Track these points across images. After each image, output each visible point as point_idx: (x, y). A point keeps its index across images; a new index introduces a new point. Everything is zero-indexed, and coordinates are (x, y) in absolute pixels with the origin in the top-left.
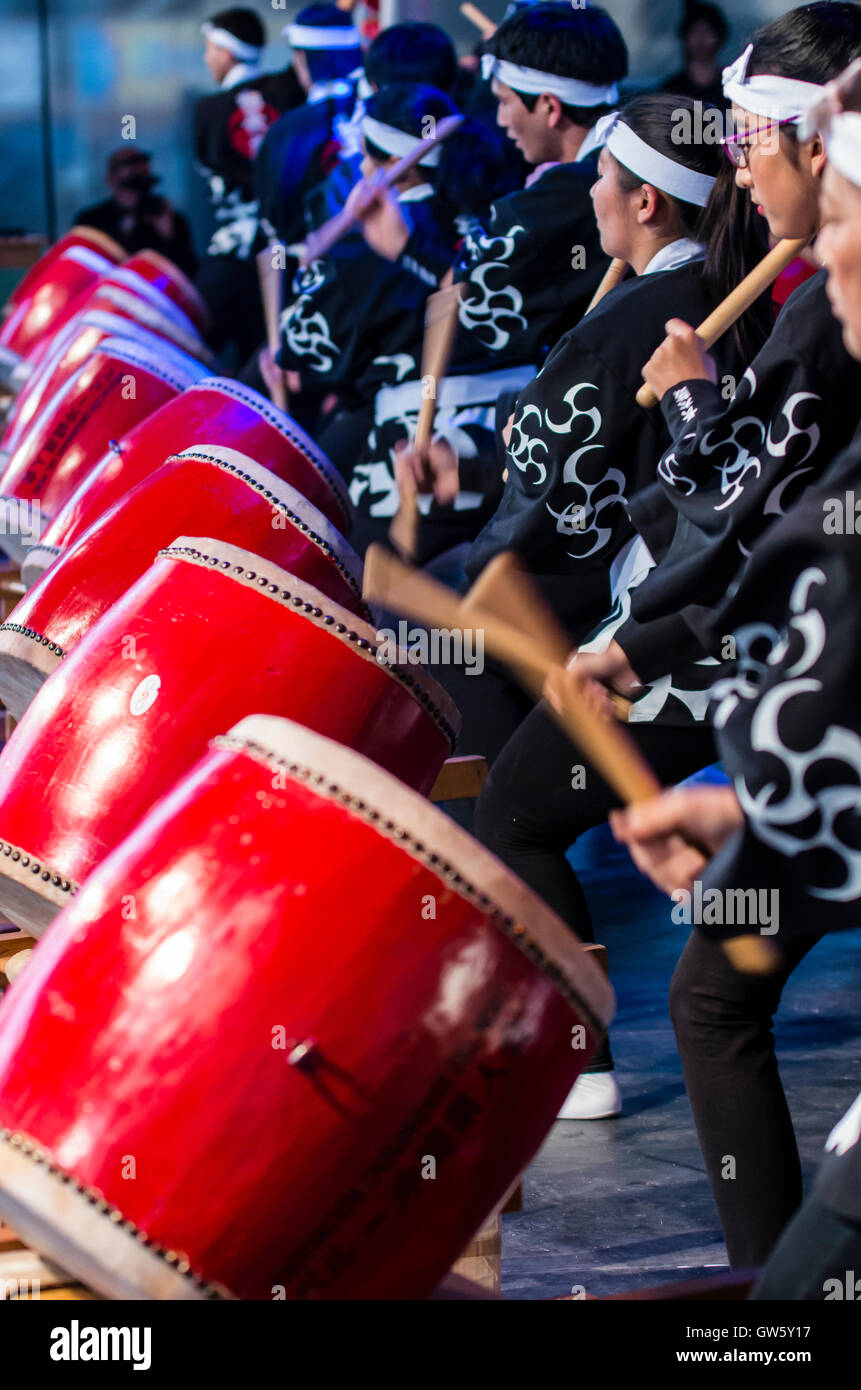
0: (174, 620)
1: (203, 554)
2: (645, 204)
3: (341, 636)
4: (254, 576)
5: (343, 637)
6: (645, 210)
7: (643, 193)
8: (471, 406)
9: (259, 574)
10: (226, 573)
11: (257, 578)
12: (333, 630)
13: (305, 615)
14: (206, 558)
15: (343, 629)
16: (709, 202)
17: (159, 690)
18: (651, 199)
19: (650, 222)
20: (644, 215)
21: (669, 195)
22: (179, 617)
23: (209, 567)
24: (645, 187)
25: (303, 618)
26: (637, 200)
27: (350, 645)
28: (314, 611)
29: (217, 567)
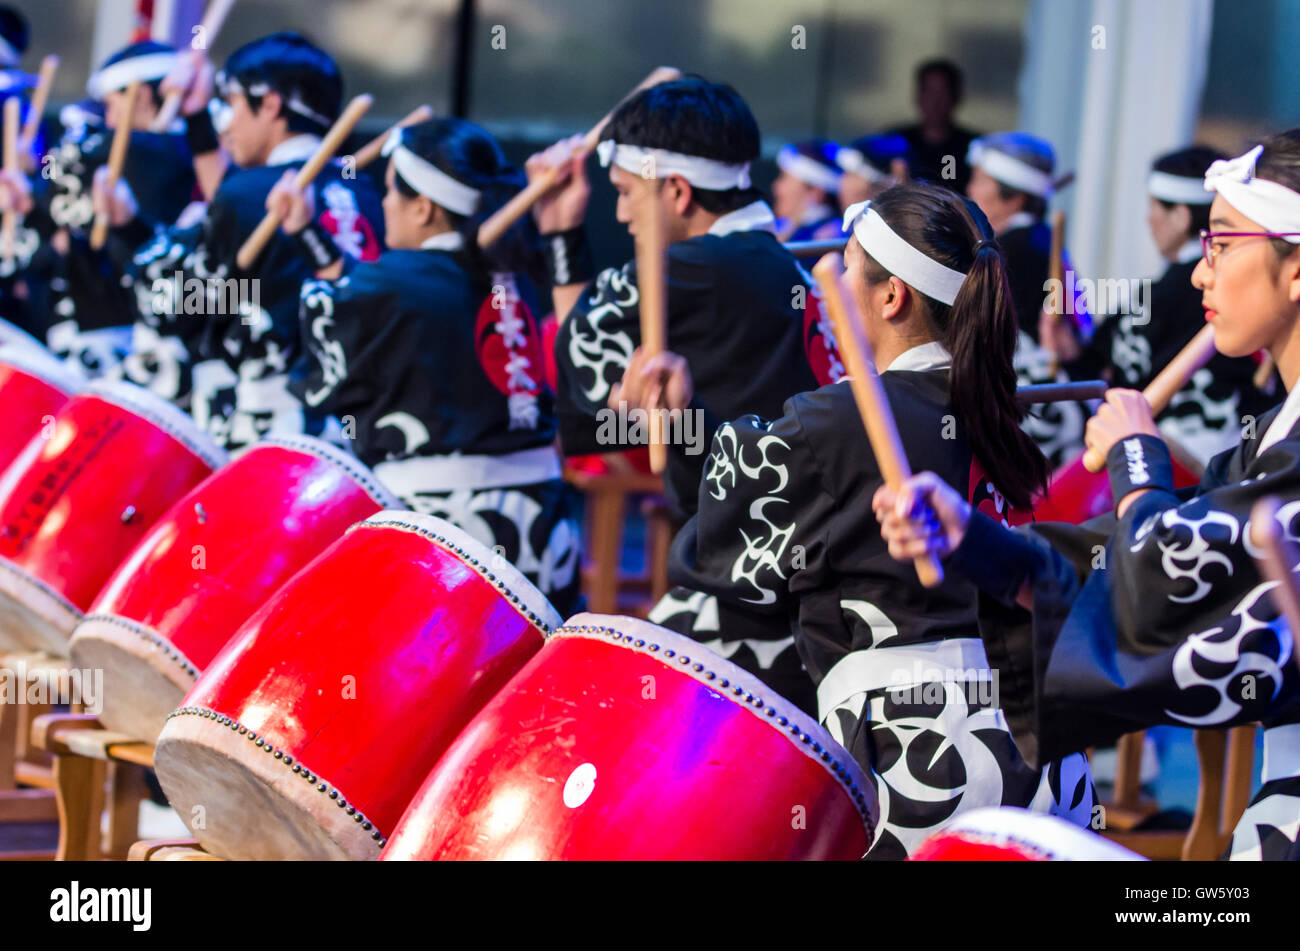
0: (603, 705)
1: (625, 634)
2: (891, 297)
3: (783, 730)
4: (688, 661)
5: (786, 731)
6: (890, 305)
7: (891, 286)
8: (488, 490)
9: (694, 660)
10: (657, 656)
11: (692, 663)
12: (775, 723)
13: (746, 705)
14: (630, 639)
15: (785, 723)
16: (956, 302)
17: (595, 781)
18: (898, 293)
19: (896, 318)
20: (890, 310)
21: (917, 291)
22: (608, 702)
23: (635, 649)
24: (892, 278)
25: (744, 708)
26: (882, 294)
27: (793, 739)
28: (755, 702)
29: (645, 650)
